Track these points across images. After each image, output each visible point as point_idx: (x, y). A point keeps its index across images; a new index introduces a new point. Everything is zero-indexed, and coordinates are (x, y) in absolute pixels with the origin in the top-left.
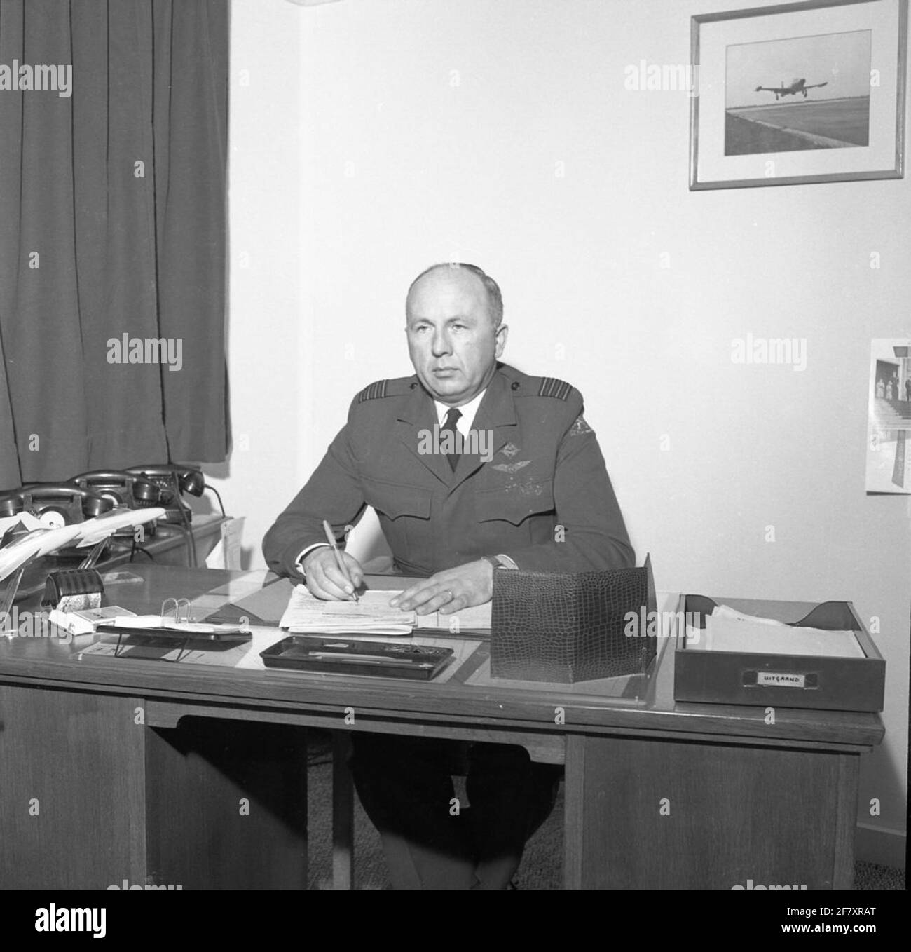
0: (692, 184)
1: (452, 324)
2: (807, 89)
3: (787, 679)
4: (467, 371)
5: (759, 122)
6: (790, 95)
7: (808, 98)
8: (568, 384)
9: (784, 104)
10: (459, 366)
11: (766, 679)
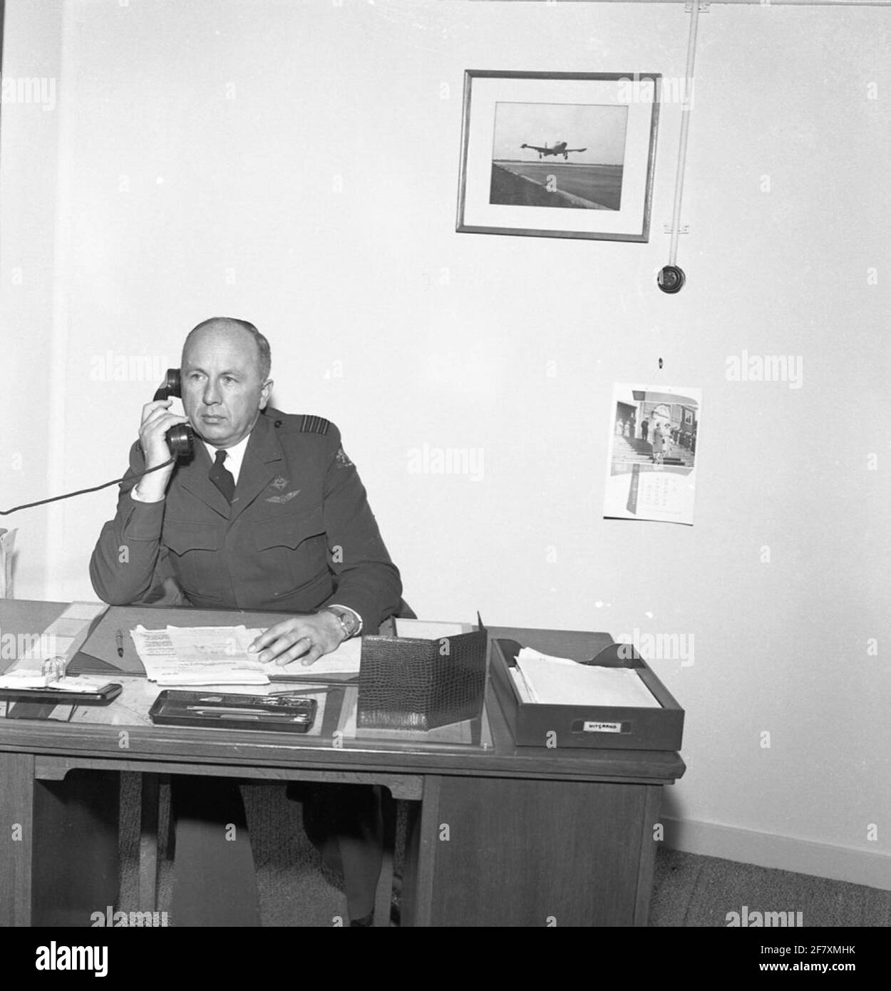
0: (458, 226)
1: (224, 376)
2: (568, 153)
3: (607, 726)
4: (233, 421)
5: (523, 176)
6: (552, 156)
7: (568, 161)
8: (326, 420)
9: (546, 163)
10: (226, 414)
11: (591, 726)
